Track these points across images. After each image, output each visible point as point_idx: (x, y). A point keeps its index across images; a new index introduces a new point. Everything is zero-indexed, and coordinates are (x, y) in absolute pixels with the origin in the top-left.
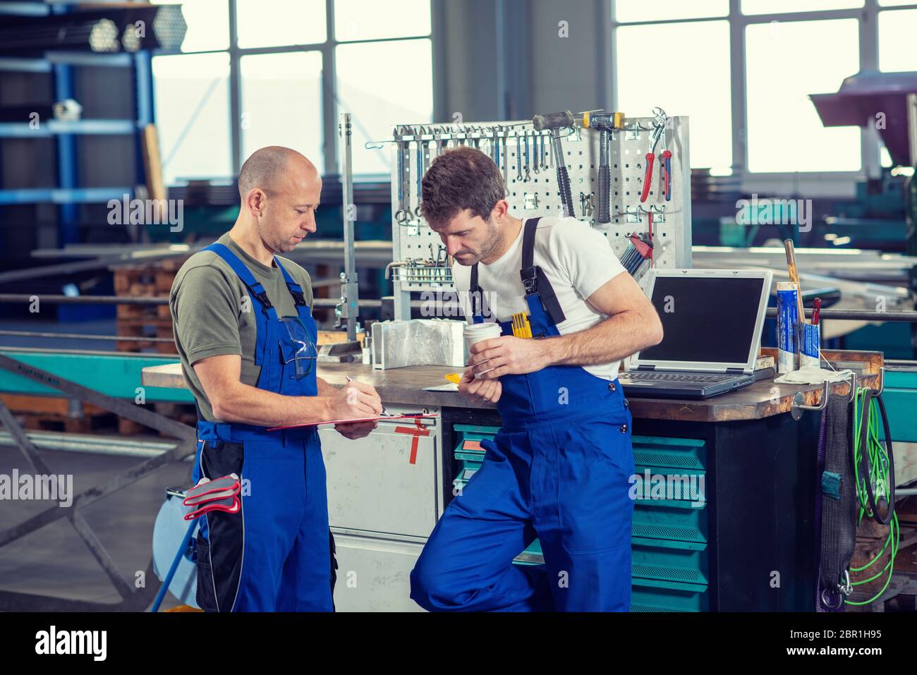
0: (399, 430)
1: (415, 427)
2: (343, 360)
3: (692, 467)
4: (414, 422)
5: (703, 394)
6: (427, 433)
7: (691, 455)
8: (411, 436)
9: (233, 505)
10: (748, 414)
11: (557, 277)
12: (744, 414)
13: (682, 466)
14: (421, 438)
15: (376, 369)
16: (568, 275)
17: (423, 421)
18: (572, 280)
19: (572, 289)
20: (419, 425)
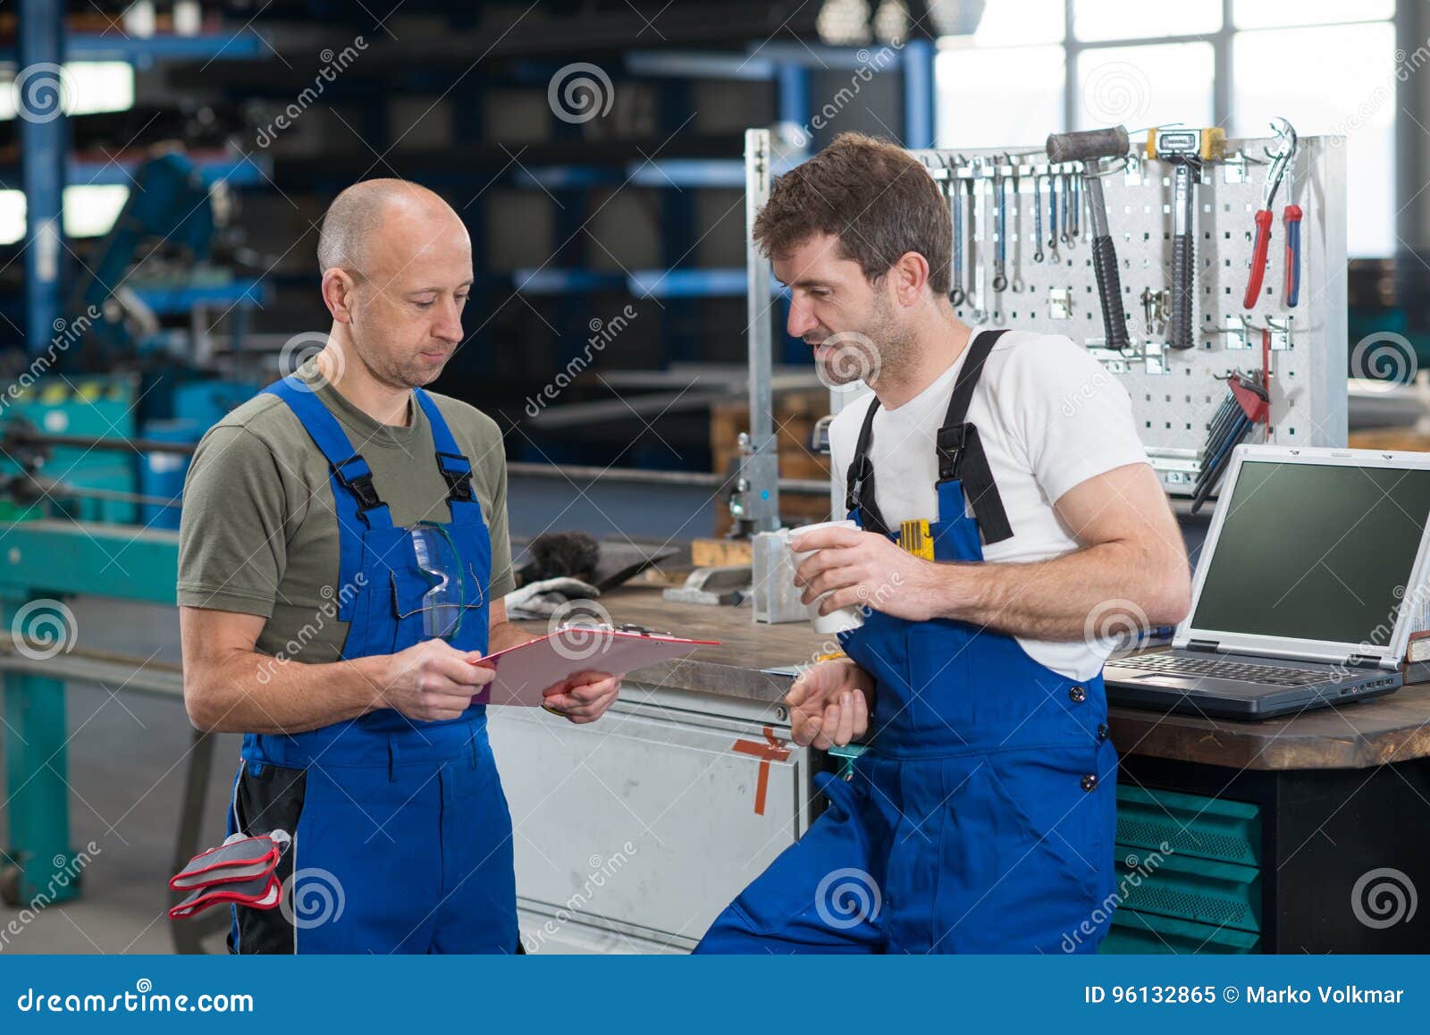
0: (741, 747)
1: (764, 741)
2: (723, 601)
3: (1235, 859)
4: (761, 732)
5: (1254, 709)
6: (783, 757)
7: (1237, 833)
8: (758, 760)
9: (266, 893)
10: (1337, 757)
11: (1005, 451)
12: (1328, 757)
13: (1218, 857)
14: (774, 763)
15: (759, 621)
16: (1025, 447)
17: (777, 732)
18: (1032, 459)
19: (1032, 479)
20: (773, 740)
